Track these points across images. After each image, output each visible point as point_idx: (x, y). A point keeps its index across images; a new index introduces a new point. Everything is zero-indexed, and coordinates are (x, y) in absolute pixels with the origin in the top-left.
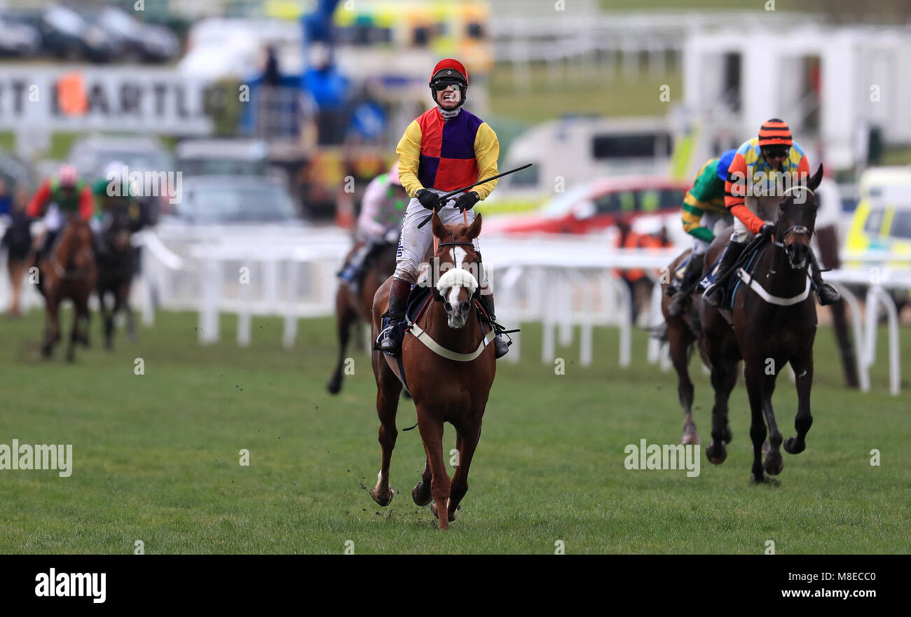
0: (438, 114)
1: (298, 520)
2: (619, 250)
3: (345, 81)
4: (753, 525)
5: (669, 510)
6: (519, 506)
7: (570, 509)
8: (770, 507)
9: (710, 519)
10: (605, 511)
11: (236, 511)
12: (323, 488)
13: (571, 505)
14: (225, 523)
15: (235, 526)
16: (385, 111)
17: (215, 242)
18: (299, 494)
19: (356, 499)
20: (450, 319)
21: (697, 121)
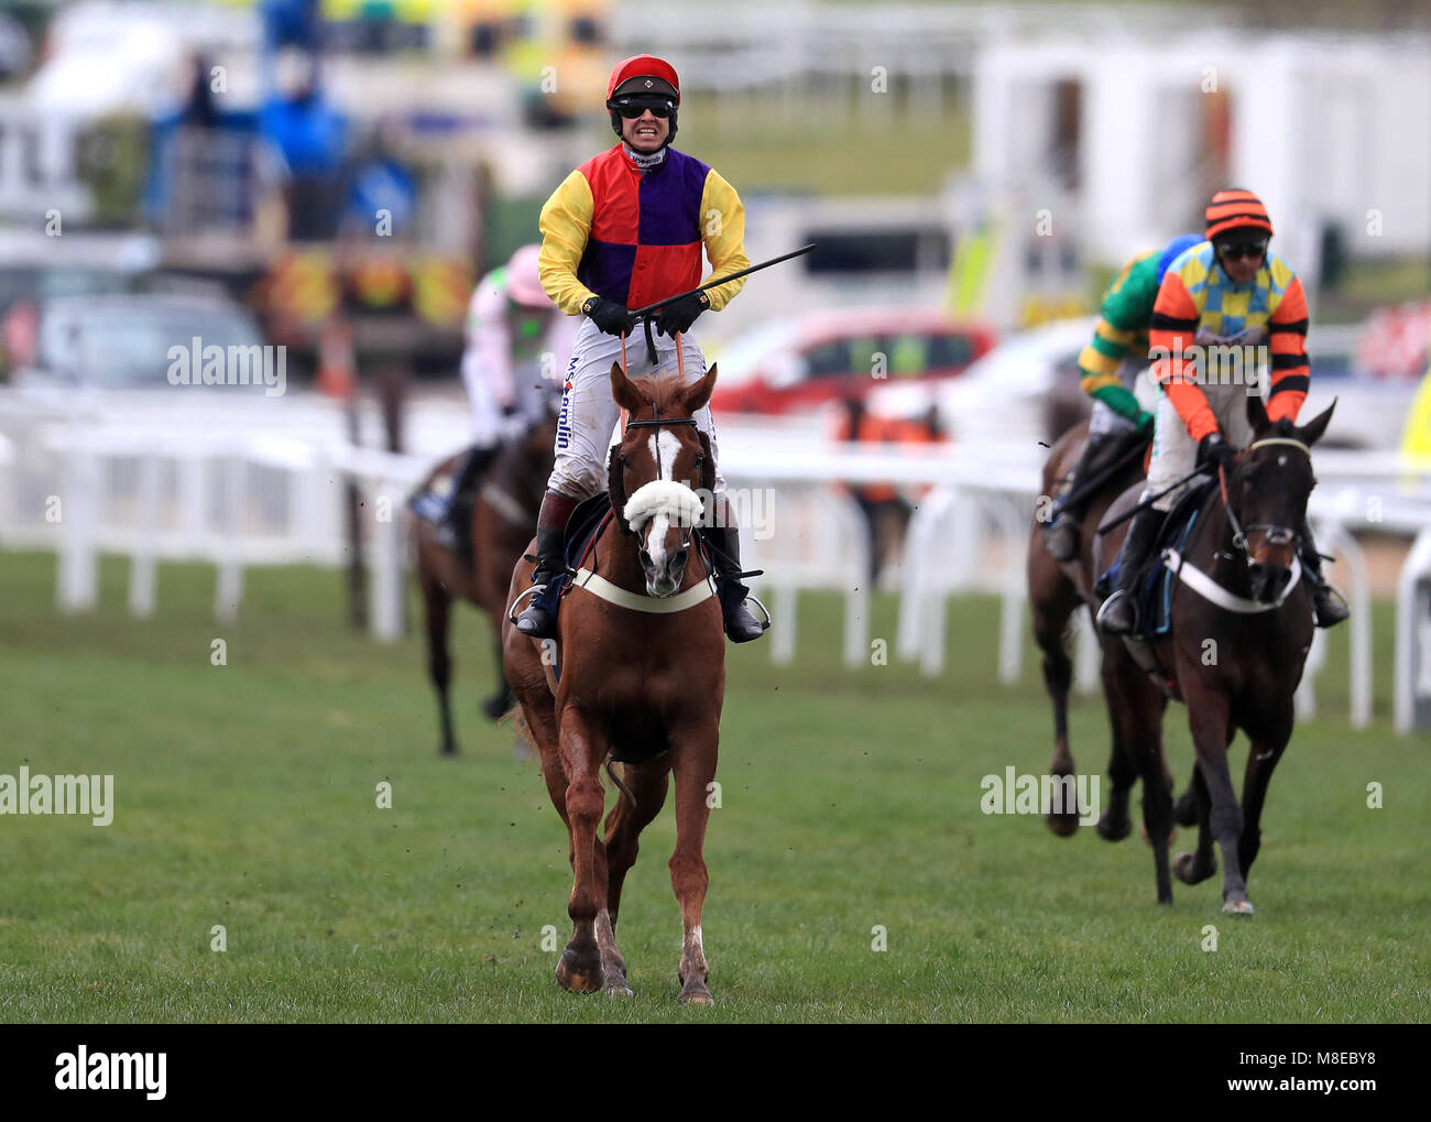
0: (626, 160)
1: (237, 944)
2: (848, 446)
3: (340, 123)
4: (1090, 966)
5: (932, 937)
6: (651, 925)
7: (747, 932)
8: (1123, 933)
9: (1010, 955)
10: (814, 937)
11: (121, 926)
12: (285, 886)
13: (750, 925)
14: (100, 949)
15: (119, 954)
16: (413, 179)
17: (92, 419)
18: (241, 895)
19: (346, 906)
20: (651, 583)
21: (1000, 206)
